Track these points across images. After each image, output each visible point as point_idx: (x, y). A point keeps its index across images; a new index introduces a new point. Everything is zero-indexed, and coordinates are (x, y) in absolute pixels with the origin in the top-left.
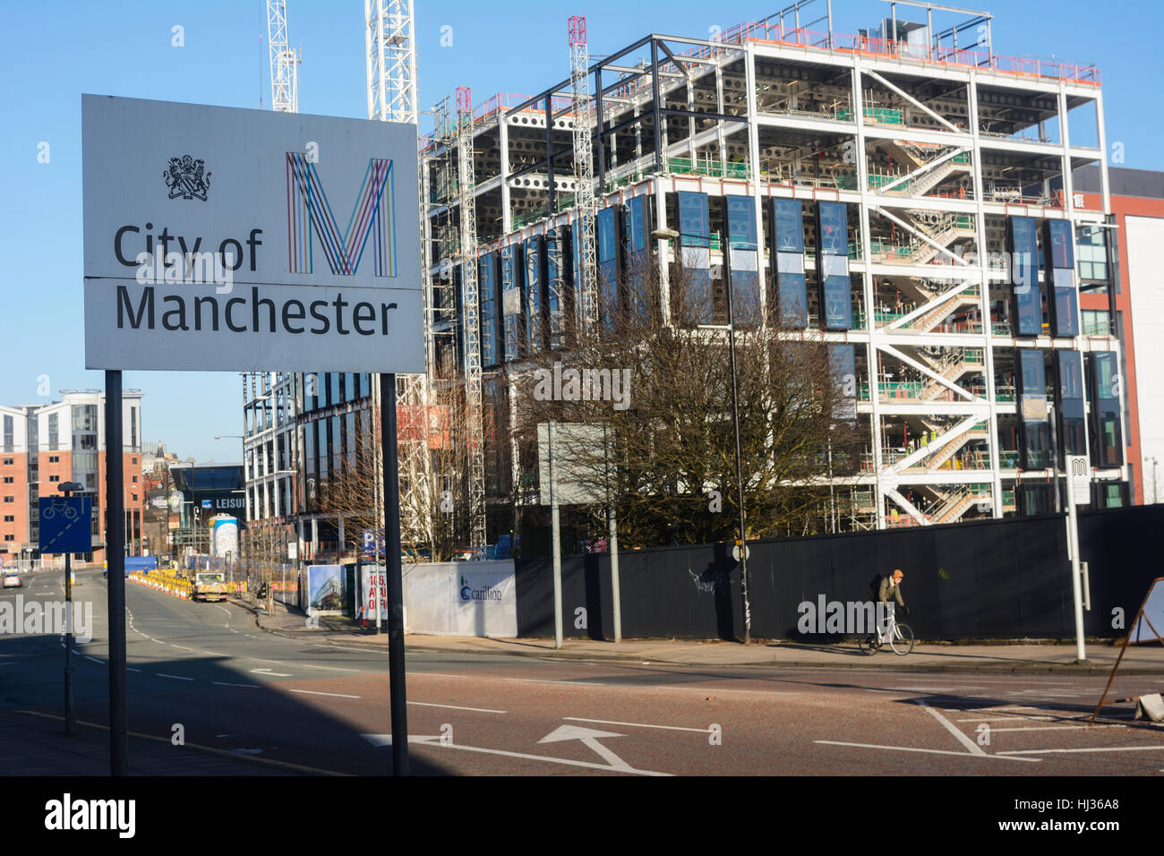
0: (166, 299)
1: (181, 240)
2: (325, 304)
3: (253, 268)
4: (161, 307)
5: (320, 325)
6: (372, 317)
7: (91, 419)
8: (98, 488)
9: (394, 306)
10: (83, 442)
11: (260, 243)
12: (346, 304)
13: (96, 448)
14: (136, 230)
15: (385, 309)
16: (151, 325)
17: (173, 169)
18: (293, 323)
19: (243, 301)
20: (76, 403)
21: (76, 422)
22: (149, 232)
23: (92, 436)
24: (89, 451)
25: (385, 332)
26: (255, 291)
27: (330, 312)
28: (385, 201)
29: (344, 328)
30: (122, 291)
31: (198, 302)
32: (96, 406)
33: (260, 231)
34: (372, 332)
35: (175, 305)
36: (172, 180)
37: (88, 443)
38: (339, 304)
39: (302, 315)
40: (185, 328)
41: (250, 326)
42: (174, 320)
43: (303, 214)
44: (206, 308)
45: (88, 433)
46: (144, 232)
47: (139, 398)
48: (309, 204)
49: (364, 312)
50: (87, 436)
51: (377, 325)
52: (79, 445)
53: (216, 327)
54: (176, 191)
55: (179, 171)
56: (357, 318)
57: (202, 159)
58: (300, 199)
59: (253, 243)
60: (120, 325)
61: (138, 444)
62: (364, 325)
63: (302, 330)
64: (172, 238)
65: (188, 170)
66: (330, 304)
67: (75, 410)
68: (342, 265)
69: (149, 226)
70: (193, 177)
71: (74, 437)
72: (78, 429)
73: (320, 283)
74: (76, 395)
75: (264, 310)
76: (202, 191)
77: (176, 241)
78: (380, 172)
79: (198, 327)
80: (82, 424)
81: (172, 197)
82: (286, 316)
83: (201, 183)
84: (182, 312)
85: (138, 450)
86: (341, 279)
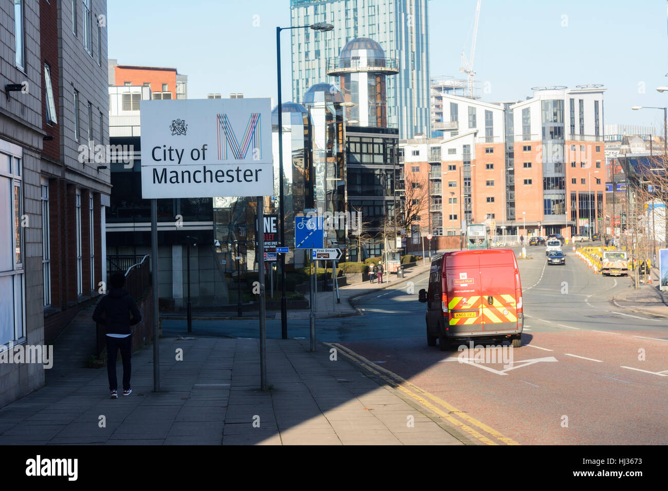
0: (171, 172)
1: (176, 150)
2: (232, 171)
3: (204, 159)
4: (169, 175)
5: (230, 179)
6: (252, 175)
7: (558, 112)
8: (565, 173)
9: (260, 170)
10: (551, 133)
11: (206, 149)
12: (241, 171)
13: (563, 138)
14: (160, 148)
15: (256, 171)
16: (166, 182)
17: (173, 124)
18: (219, 179)
19: (200, 172)
20: (546, 99)
21: (546, 114)
22: (165, 148)
23: (559, 128)
24: (556, 141)
25: (257, 180)
26: (205, 167)
27: (234, 174)
28: (257, 130)
29: (240, 180)
30: (155, 170)
31: (183, 173)
32: (563, 101)
33: (206, 145)
34: (251, 181)
35: (174, 174)
36: (173, 128)
37: (556, 134)
38: (238, 171)
39: (223, 176)
40: (178, 183)
41: (203, 181)
42: (174, 180)
43: (223, 137)
44: (186, 175)
45: (556, 125)
46: (163, 148)
47: (602, 92)
48: (226, 133)
49: (248, 173)
50: (555, 128)
51: (254, 178)
52: (548, 135)
53: (190, 182)
54: (175, 132)
55: (175, 125)
56: (245, 176)
57: (184, 120)
58: (222, 131)
59: (204, 150)
60: (154, 182)
61: (601, 134)
62: (248, 178)
63: (223, 181)
64: (173, 150)
65: (179, 124)
66: (234, 171)
67: (545, 104)
68: (239, 156)
69: (165, 146)
70: (181, 127)
71: (544, 129)
72: (547, 121)
73: (230, 163)
74: (546, 91)
75: (208, 174)
76: (184, 132)
77: (175, 151)
78: (255, 118)
79: (183, 182)
80: (550, 116)
81: (173, 135)
82: (217, 176)
83: (184, 129)
84: (177, 177)
85: (601, 139)
86: (238, 161)
